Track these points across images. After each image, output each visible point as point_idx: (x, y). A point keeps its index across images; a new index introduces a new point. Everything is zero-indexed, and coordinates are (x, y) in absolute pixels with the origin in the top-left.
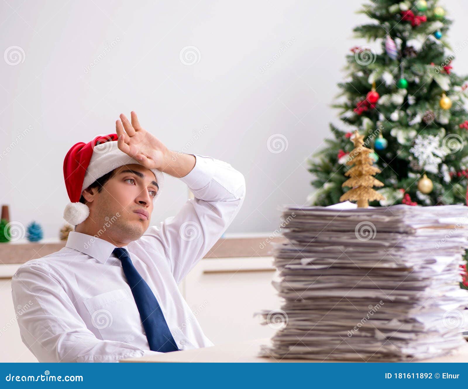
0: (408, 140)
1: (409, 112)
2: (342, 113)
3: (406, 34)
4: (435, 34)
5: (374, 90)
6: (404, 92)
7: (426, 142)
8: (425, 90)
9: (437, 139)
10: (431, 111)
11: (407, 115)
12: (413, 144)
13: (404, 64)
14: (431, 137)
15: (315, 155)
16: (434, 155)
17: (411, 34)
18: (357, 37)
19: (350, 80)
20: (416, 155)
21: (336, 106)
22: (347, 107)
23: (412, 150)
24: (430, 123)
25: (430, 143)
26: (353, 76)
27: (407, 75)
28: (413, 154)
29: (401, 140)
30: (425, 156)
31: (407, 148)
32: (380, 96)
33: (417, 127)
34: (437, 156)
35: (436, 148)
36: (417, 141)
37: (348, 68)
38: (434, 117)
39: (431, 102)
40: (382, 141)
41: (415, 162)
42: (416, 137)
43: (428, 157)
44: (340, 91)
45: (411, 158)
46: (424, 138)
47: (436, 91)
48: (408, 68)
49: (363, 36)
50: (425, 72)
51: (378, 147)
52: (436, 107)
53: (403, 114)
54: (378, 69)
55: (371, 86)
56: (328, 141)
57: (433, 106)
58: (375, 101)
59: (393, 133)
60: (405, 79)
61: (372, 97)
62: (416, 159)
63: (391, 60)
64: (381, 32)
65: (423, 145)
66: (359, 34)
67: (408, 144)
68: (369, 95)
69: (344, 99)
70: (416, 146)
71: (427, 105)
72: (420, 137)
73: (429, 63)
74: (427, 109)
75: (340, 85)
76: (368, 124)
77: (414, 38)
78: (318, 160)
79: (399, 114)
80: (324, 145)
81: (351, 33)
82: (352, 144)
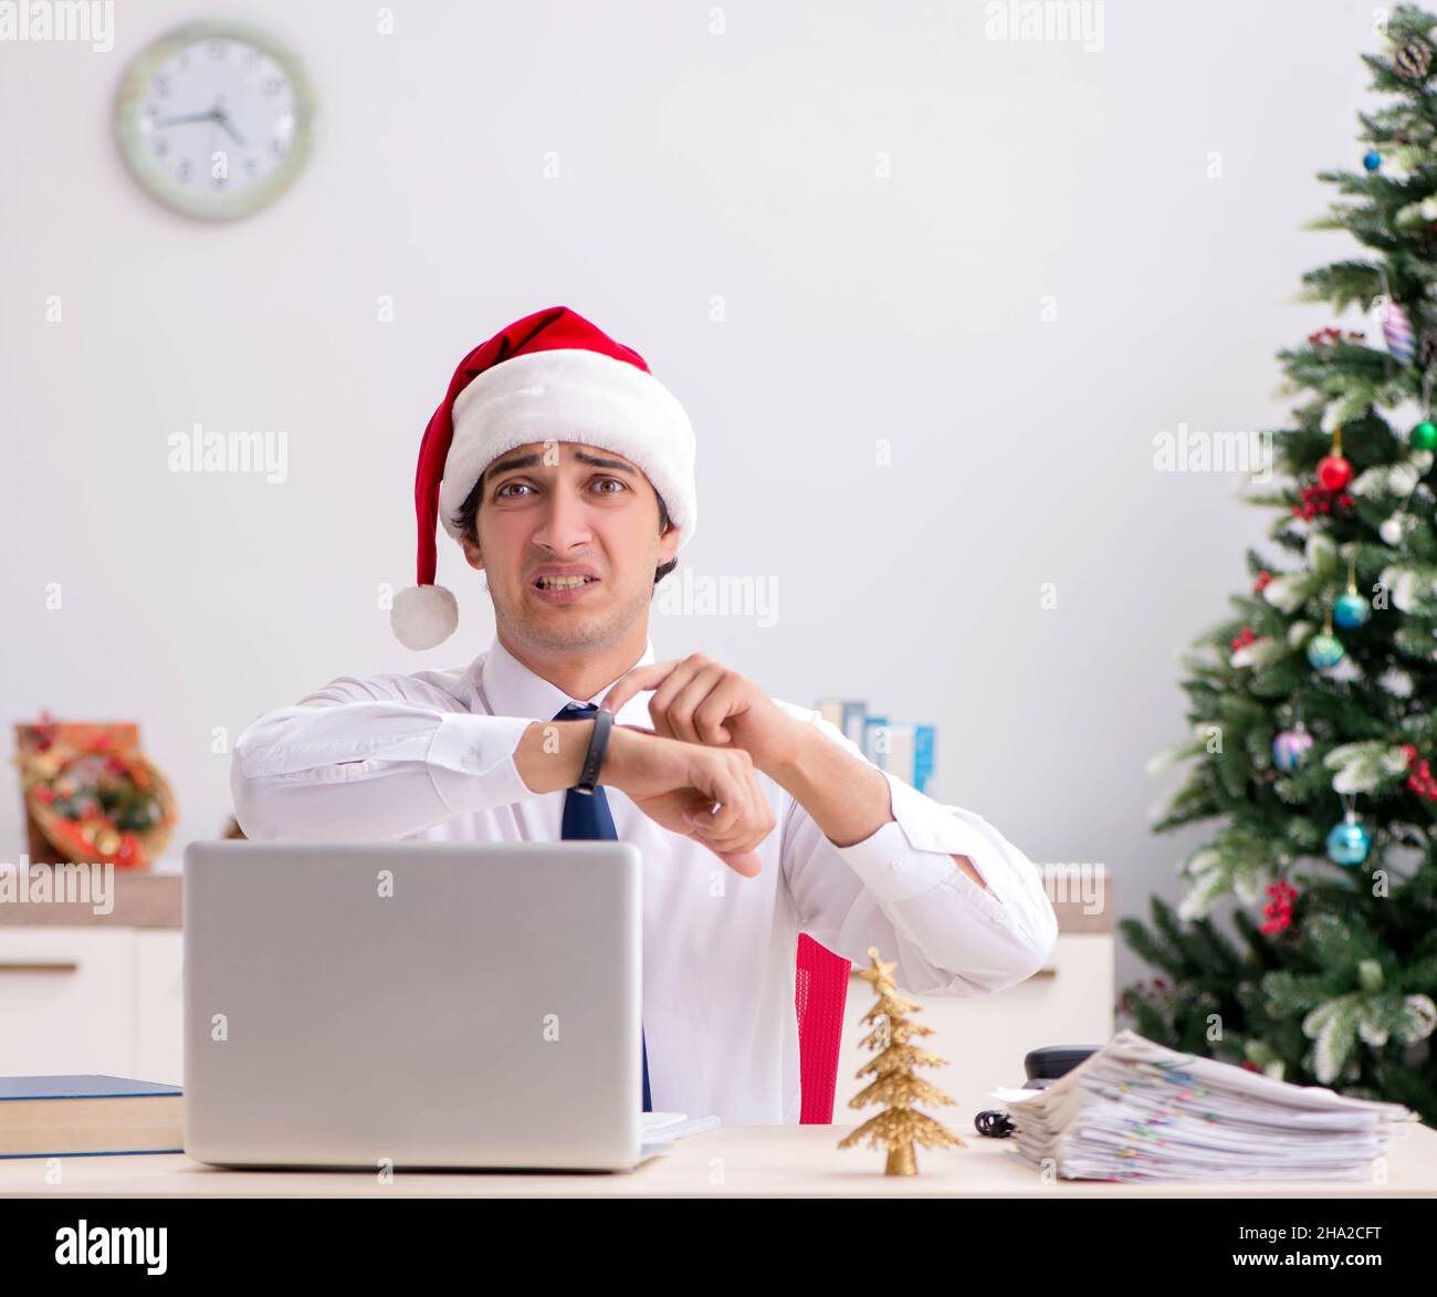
0: (1428, 599)
2: (1282, 522)
5: (1336, 452)
6: (1426, 460)
13: (1431, 376)
15: (1197, 644)
18: (1311, 299)
19: (1293, 425)
21: (1259, 501)
29: (1405, 601)
31: (1424, 625)
32: (1356, 472)
37: (1286, 391)
40: (1355, 604)
49: (1326, 297)
51: (1344, 620)
53: (1413, 522)
55: (1329, 440)
56: (1237, 600)
58: (1339, 488)
59: (1386, 580)
60: (1432, 420)
61: (1330, 474)
63: (1395, 368)
66: (1314, 288)
67: (1427, 612)
68: (1324, 464)
76: (1319, 551)
79: (1405, 525)
80: (1227, 614)
81: (1297, 286)
82: (1277, 611)
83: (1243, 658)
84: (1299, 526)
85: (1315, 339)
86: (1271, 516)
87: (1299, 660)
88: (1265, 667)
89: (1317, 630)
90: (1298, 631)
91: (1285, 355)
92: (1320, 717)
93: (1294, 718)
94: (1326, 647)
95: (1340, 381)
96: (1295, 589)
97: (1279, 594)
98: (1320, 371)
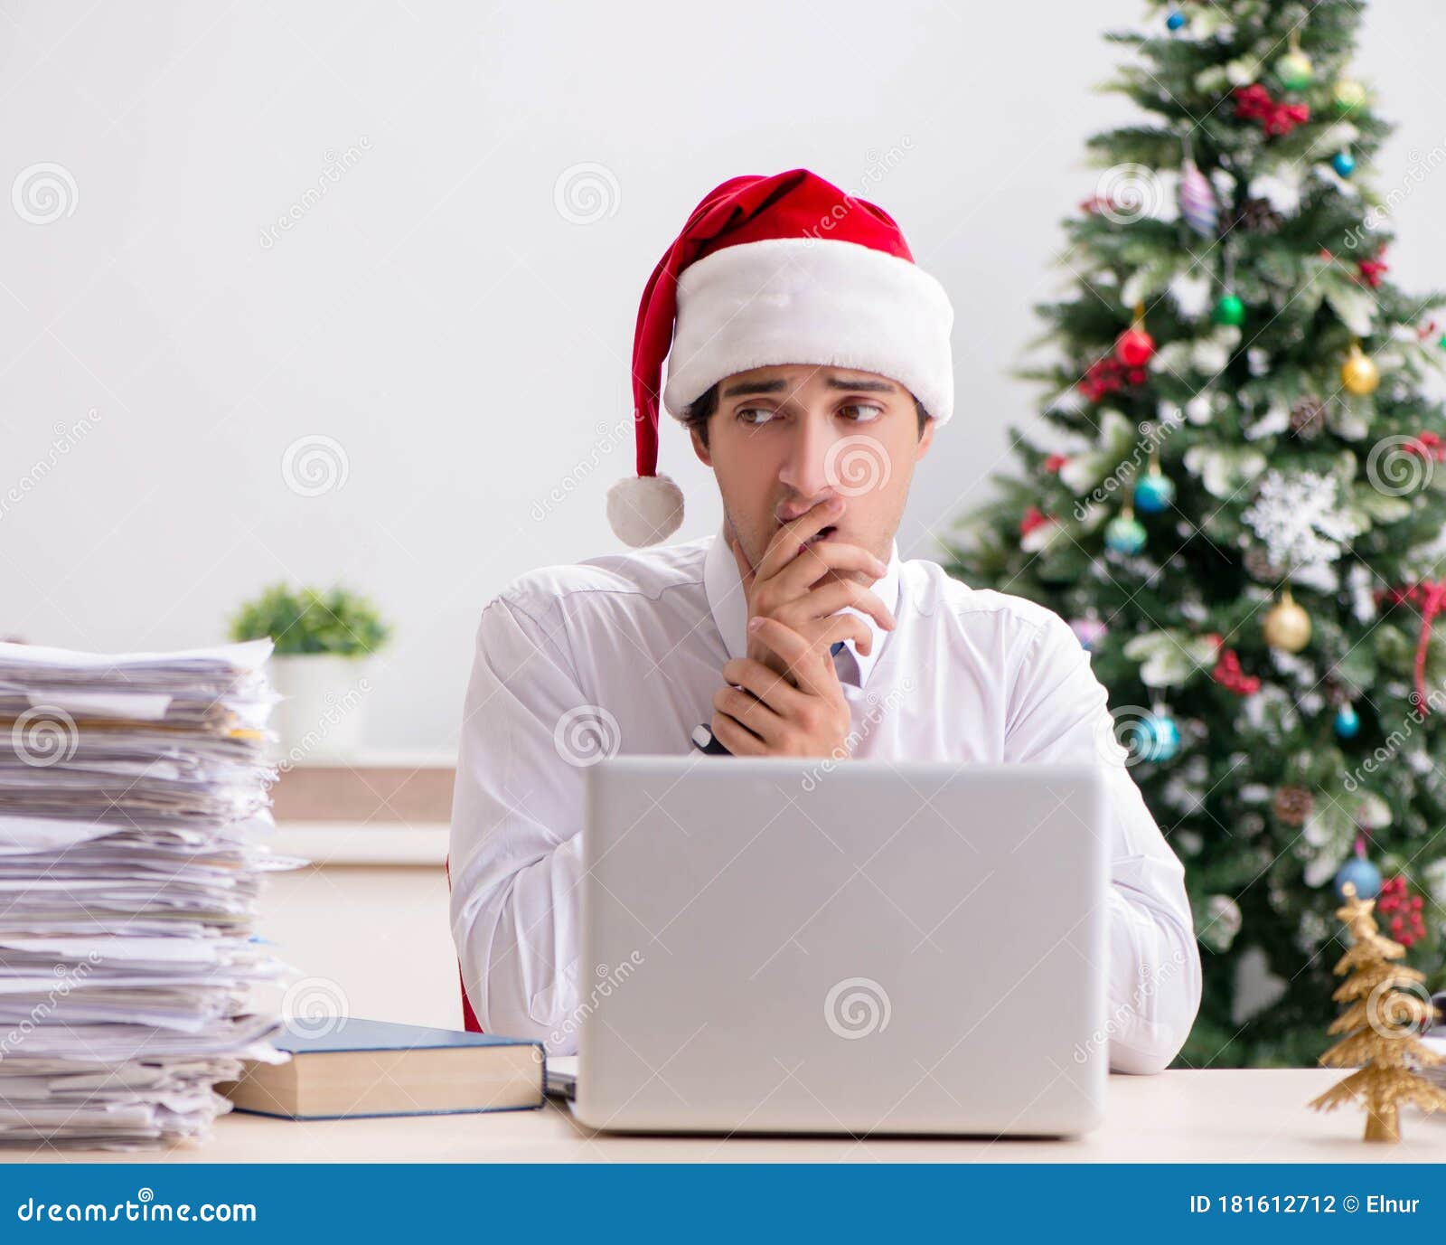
0: (1238, 483)
1: (1247, 398)
2: (1049, 397)
3: (1245, 158)
4: (1332, 159)
5: (1138, 327)
6: (1232, 335)
7: (1294, 494)
8: (1298, 334)
9: (1329, 484)
10: (1315, 397)
11: (1239, 408)
12: (1255, 498)
13: (1235, 249)
14: (1310, 478)
15: (961, 523)
16: (1319, 534)
17: (1258, 157)
18: (1095, 164)
19: (1073, 295)
20: (1262, 531)
21: (1028, 375)
22: (1063, 380)
23: (1250, 517)
24: (1309, 433)
25: (1306, 497)
26: (1085, 283)
27: (1242, 286)
28: (1251, 529)
29: (1216, 484)
30: (1288, 537)
31: (1233, 510)
32: (1158, 345)
33: (1271, 444)
34: (1329, 539)
35: (1324, 513)
36: (1268, 489)
37: (1067, 259)
38: (1323, 416)
39: (1319, 370)
40: (1158, 485)
41: (1259, 552)
42: (1264, 476)
43: (1299, 540)
44: (1041, 327)
45: (1244, 541)
46: (1288, 479)
47: (1332, 337)
48: (1247, 264)
49: (1115, 162)
50: (1299, 278)
51: (1146, 503)
52: (1332, 385)
53: (1224, 402)
54: (1154, 264)
55: (1131, 313)
56: (1001, 480)
57: (1321, 382)
58: (1139, 360)
59: (1193, 461)
60: (1238, 294)
61: (1132, 349)
62: (1260, 543)
63: (1196, 239)
64: (1169, 152)
65: (1284, 503)
66: (1102, 154)
67: (1238, 496)
68: (1123, 340)
69: (1054, 355)
70: (1263, 506)
71: (1305, 381)
72: (1276, 477)
73: (1315, 250)
74: (1302, 392)
75: (1043, 311)
76: (1118, 432)
77: (1271, 173)
78: (970, 539)
79: (1213, 404)
80: (990, 494)
81: (1080, 152)
82: (1067, 491)
83: (1037, 541)
84: (1071, 401)
85: (1086, 207)
86: (1036, 390)
87: (1095, 542)
88: (1056, 550)
89: (1114, 510)
90: (1093, 514)
91: (1068, 223)
92: (1115, 604)
93: (1086, 605)
94: (1127, 531)
95: (1135, 252)
96: (1094, 469)
97: (1077, 475)
98: (1112, 241)
